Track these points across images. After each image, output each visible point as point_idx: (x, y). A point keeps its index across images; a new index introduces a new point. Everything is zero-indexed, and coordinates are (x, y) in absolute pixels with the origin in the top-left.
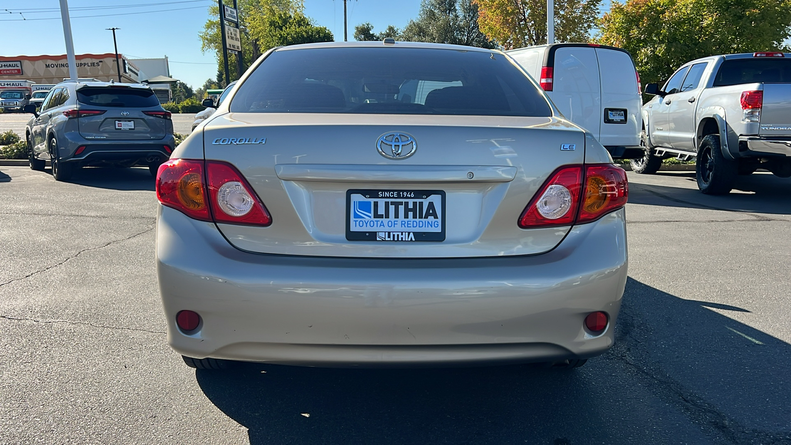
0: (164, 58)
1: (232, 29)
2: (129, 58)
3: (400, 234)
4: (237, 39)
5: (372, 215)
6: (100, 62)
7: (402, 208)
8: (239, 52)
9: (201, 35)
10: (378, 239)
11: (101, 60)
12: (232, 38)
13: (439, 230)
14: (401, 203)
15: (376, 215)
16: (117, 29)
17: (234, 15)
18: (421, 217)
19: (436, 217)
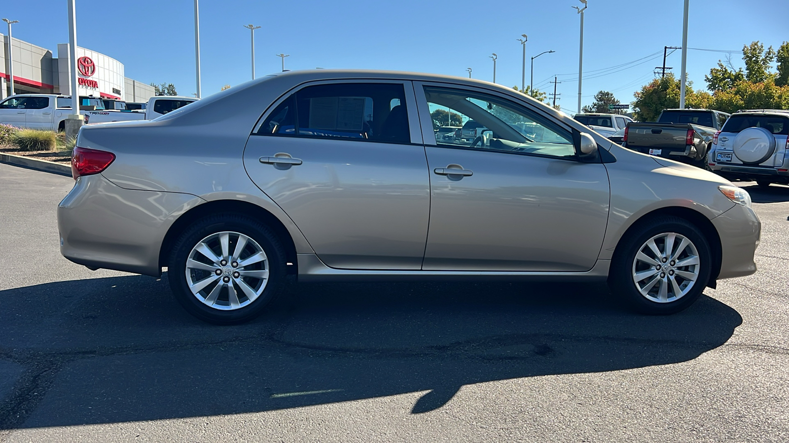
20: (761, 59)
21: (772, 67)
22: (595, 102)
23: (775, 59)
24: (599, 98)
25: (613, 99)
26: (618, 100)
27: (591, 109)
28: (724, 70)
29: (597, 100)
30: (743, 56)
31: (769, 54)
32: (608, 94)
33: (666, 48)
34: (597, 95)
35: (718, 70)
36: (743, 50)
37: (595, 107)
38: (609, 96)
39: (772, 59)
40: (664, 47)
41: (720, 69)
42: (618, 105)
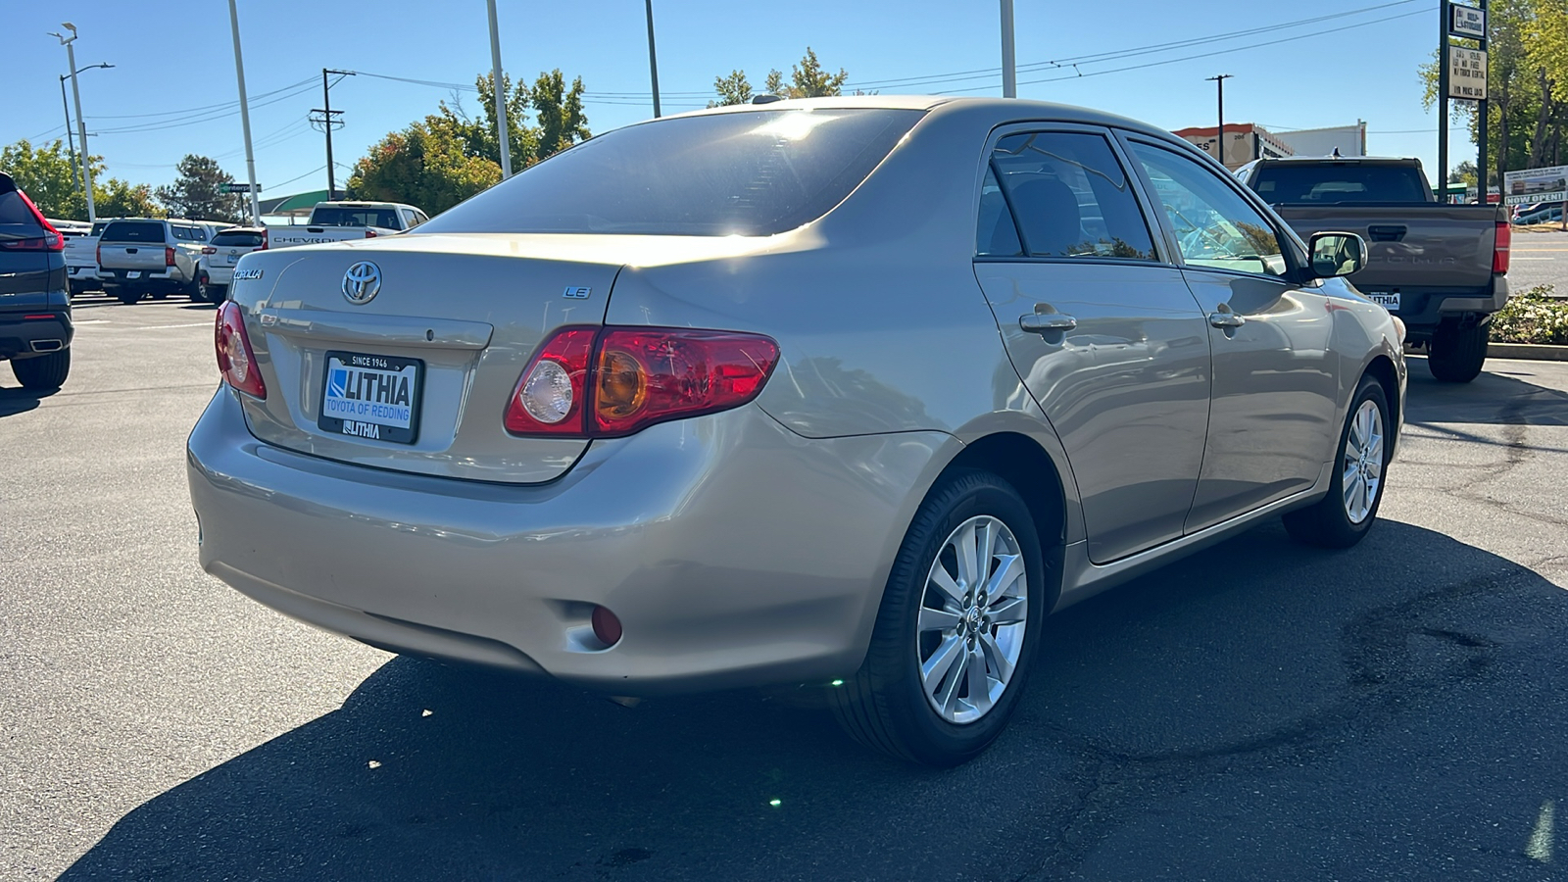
0: (1356, 124)
1: (1467, 54)
2: (1271, 131)
3: (365, 425)
4: (1477, 75)
5: (344, 392)
6: (1211, 141)
7: (375, 383)
8: (1480, 101)
9: (1425, 71)
10: (344, 431)
11: (1212, 138)
12: (1465, 73)
13: (406, 425)
14: (374, 376)
15: (350, 395)
16: (1226, 76)
17: (1478, 22)
18: (392, 403)
19: (407, 404)
20: (509, 102)
21: (528, 118)
22: (181, 178)
23: (531, 103)
24: (189, 170)
25: (218, 172)
26: (230, 175)
27: (175, 194)
28: (452, 119)
29: (185, 175)
30: (479, 95)
31: (521, 94)
32: (205, 161)
33: (325, 71)
34: (183, 164)
35: (440, 119)
36: (477, 84)
37: (183, 188)
38: (209, 165)
39: (527, 104)
40: (322, 70)
41: (443, 116)
42: (231, 185)
